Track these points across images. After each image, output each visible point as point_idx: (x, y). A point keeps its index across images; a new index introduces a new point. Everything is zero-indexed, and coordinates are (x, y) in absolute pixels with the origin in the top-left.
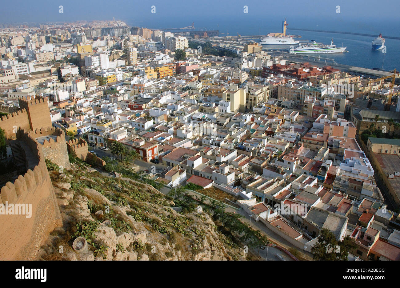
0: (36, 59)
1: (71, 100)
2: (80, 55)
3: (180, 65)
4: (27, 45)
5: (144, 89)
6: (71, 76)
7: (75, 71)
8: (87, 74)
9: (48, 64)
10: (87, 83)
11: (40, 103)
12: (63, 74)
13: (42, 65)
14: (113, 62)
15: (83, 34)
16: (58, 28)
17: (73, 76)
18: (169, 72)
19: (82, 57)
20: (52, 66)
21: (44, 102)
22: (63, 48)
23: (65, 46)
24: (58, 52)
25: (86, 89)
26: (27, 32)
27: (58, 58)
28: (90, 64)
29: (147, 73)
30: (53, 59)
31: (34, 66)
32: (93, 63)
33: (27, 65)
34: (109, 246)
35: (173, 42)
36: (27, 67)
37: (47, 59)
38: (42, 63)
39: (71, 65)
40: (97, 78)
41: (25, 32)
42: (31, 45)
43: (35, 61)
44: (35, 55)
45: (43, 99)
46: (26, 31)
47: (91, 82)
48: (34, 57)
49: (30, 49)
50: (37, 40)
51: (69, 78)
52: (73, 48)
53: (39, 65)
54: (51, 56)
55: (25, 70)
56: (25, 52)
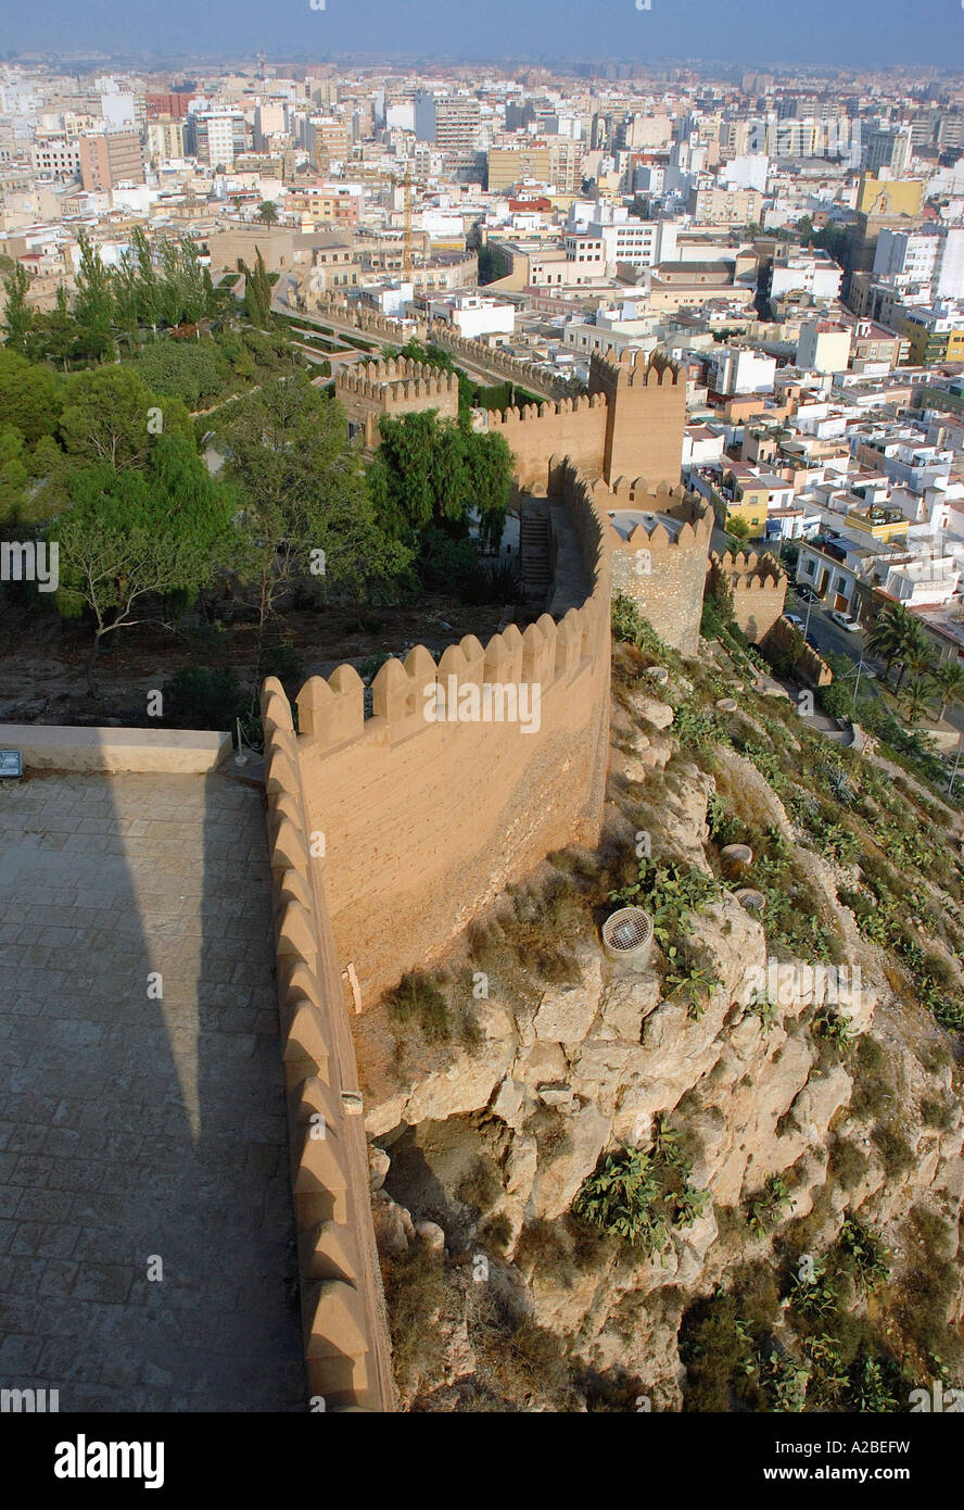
0: (692, 211)
1: (776, 397)
2: (862, 219)
4: (676, 150)
6: (804, 301)
7: (826, 282)
8: (869, 304)
9: (732, 240)
10: (860, 343)
11: (660, 383)
12: (775, 291)
13: (706, 239)
15: (902, 129)
16: (809, 93)
17: (811, 305)
19: (871, 231)
20: (745, 247)
21: (674, 382)
22: (806, 179)
23: (814, 172)
24: (782, 193)
25: (850, 365)
26: (688, 100)
27: (774, 221)
28: (894, 265)
30: (757, 220)
31: (679, 238)
32: (908, 262)
33: (654, 229)
34: (723, 983)
36: (653, 238)
37: (734, 218)
38: (711, 231)
39: (817, 256)
40: (904, 332)
41: (683, 99)
42: (691, 152)
43: (687, 218)
44: (693, 194)
45: (675, 371)
46: (686, 94)
47: (874, 344)
48: (688, 205)
49: (683, 170)
50: (716, 136)
51: (795, 309)
52: (843, 184)
53: (696, 239)
54: (751, 206)
55: (643, 248)
56: (661, 179)
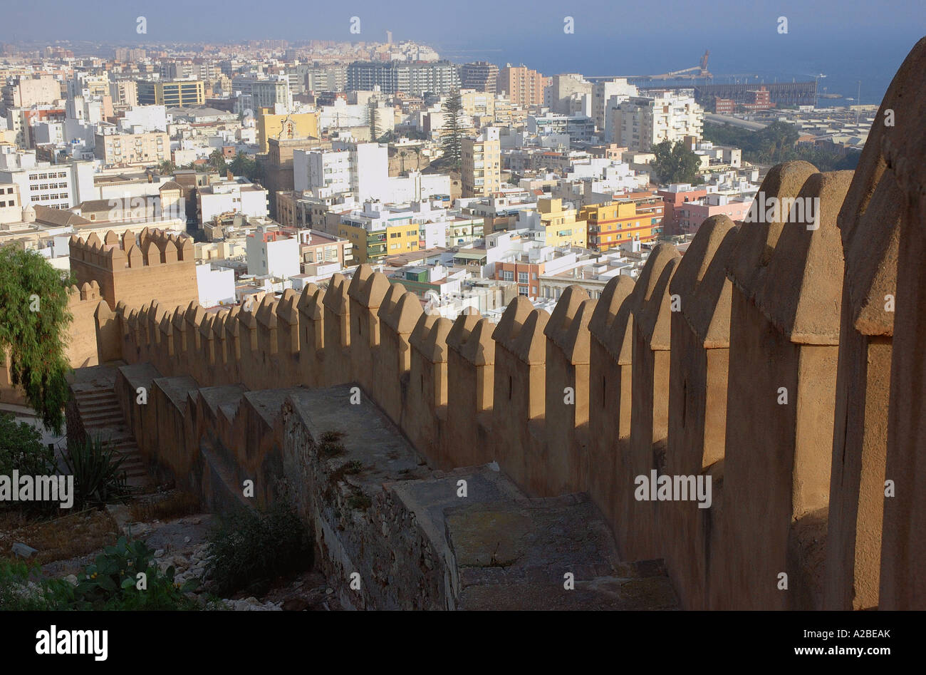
0: (101, 156)
3: (678, 203)
4: (71, 106)
5: (542, 283)
6: (238, 221)
7: (255, 203)
8: (299, 218)
9: (150, 175)
10: (305, 249)
11: (164, 261)
12: (206, 217)
13: (123, 178)
14: (403, 181)
15: (280, 78)
16: (183, 59)
17: (245, 224)
18: (638, 225)
19: (285, 155)
20: (165, 180)
22: (202, 125)
23: (207, 119)
24: (186, 135)
25: (302, 270)
26: (69, 68)
27: (183, 159)
28: (314, 181)
29: (548, 223)
30: (168, 157)
31: (96, 180)
32: (326, 177)
33: (68, 171)
35: (639, 117)
36: (68, 180)
37: (146, 159)
38: (126, 171)
39: (240, 182)
40: (344, 235)
41: (63, 67)
42: (86, 106)
43: (96, 163)
44: (100, 139)
46: (66, 63)
47: (319, 248)
48: (95, 150)
49: (82, 122)
50: (107, 92)
51: (231, 229)
52: (240, 126)
53: (111, 179)
54: (160, 146)
55: (59, 191)
56: (60, 132)
